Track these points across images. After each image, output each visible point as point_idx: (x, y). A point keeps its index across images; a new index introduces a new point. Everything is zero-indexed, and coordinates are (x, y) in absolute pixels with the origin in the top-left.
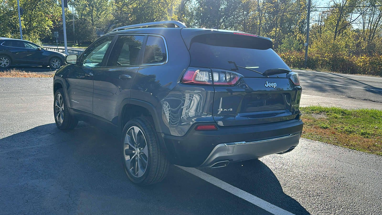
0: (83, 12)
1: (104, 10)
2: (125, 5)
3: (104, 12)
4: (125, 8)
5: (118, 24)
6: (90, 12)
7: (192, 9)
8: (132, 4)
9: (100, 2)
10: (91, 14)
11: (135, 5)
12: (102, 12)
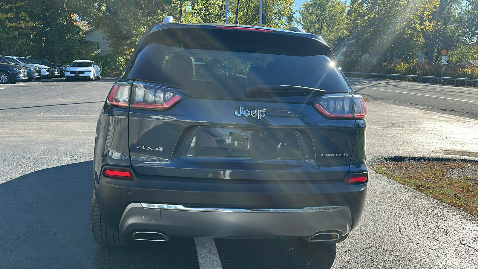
0: (311, 29)
1: (336, 25)
2: (359, 16)
3: (336, 28)
4: (359, 20)
5: (351, 41)
6: (319, 29)
7: (461, 13)
8: (369, 14)
9: (331, 16)
10: (319, 31)
11: (373, 16)
12: (333, 28)
